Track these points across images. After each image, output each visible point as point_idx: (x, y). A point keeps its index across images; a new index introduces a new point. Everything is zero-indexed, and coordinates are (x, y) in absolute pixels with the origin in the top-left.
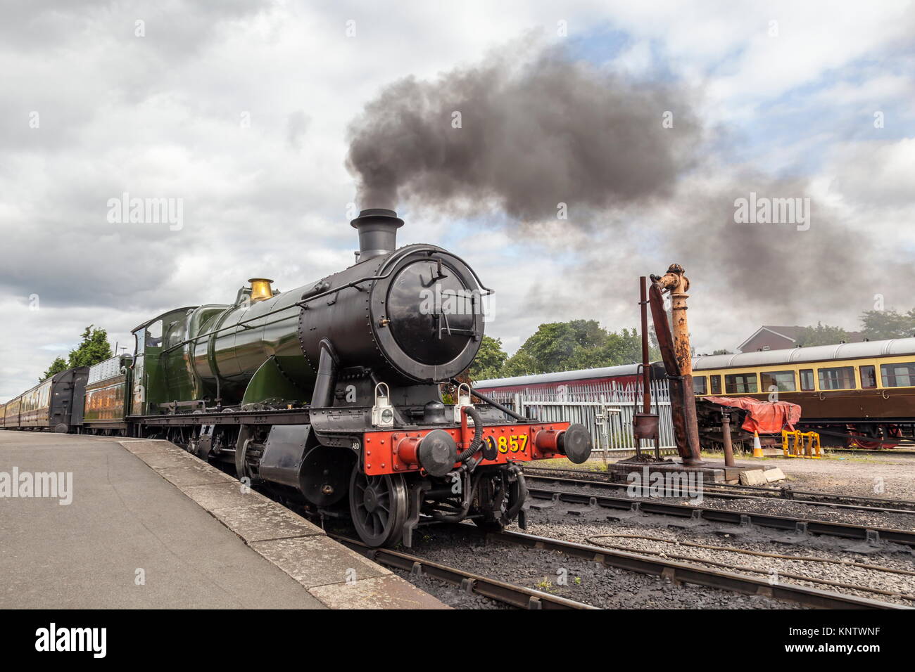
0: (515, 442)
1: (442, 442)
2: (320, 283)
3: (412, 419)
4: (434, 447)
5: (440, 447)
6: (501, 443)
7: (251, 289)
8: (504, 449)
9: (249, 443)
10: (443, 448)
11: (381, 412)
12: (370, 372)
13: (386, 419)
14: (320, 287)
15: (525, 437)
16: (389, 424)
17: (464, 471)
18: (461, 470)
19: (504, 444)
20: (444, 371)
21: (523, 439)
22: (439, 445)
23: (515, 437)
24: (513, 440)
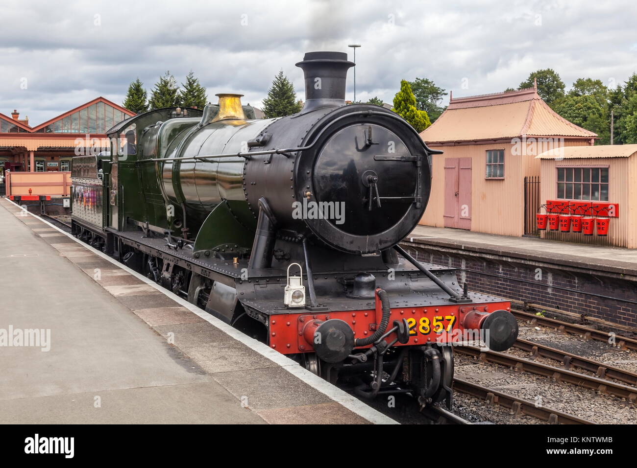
0: (439, 323)
1: (338, 332)
2: (262, 135)
3: (346, 287)
4: (328, 336)
5: (335, 336)
6: (422, 324)
7: (218, 105)
8: (426, 330)
9: (201, 291)
10: (339, 336)
11: (292, 293)
12: (302, 239)
13: (297, 300)
14: (261, 139)
15: (453, 318)
16: (299, 304)
17: (373, 353)
18: (369, 352)
19: (426, 325)
20: (377, 241)
21: (449, 320)
22: (335, 334)
23: (440, 318)
24: (437, 320)
